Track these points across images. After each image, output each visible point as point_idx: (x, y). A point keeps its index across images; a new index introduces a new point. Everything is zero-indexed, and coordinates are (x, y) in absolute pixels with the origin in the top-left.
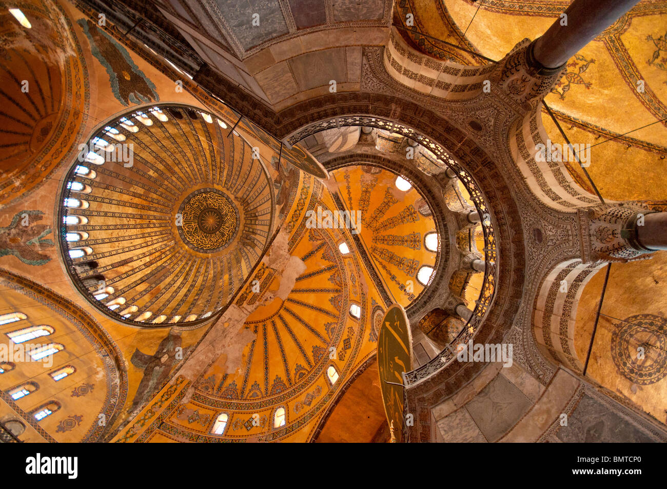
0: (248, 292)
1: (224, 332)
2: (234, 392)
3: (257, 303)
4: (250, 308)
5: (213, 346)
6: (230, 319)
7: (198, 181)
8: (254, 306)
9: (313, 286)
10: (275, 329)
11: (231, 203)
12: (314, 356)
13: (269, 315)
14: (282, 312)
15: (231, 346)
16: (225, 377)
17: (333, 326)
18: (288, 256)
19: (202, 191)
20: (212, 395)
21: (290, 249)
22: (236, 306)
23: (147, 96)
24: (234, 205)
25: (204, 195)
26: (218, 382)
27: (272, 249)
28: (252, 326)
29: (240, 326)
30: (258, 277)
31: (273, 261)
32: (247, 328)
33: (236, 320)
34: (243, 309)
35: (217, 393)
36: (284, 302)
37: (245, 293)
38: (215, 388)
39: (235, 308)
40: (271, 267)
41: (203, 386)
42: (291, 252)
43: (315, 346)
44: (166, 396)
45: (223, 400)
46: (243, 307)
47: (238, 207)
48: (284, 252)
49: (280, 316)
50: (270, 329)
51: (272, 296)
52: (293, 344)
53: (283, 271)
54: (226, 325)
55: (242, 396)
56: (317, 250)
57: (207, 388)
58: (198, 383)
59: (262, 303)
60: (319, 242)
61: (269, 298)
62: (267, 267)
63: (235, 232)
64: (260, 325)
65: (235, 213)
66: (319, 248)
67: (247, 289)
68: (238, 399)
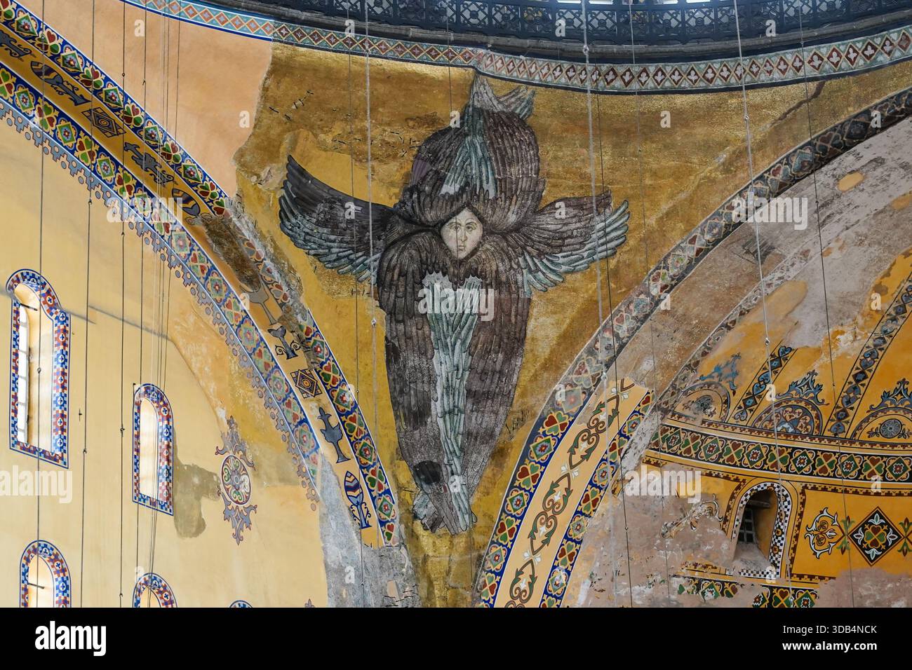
2: (806, 412)
6: (878, 162)
16: (780, 358)
20: (723, 423)
26: (747, 380)
35: (740, 417)
38: (735, 401)
41: (694, 398)
44: (584, 446)
45: (760, 440)
55: (838, 428)
57: (704, 404)
58: (675, 390)
68: (821, 438)
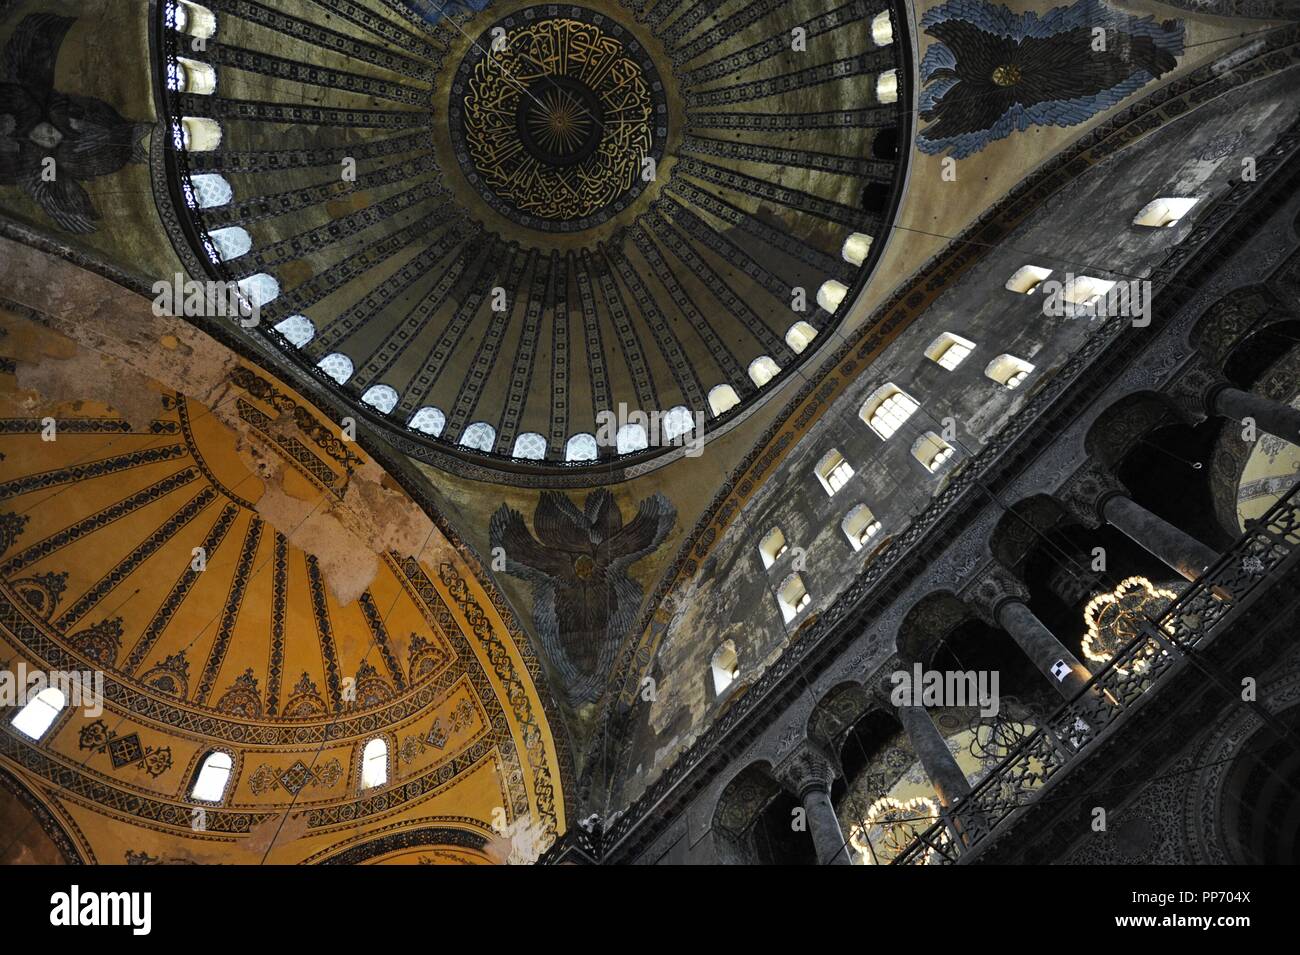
0: (278, 400)
1: (147, 336)
3: (245, 428)
4: (228, 408)
5: (97, 313)
6: (189, 351)
7: (694, 101)
8: (236, 420)
9: (291, 615)
10: (168, 485)
11: (611, 210)
12: (94, 629)
13: (209, 463)
14: (220, 503)
15: (103, 363)
17: (177, 684)
18: (381, 547)
19: (661, 109)
21: (398, 559)
22: (231, 366)
23: (937, 109)
24: (602, 216)
25: (647, 111)
27: (402, 501)
28: (174, 417)
29: (169, 381)
30: (324, 438)
31: (366, 494)
32: (165, 401)
33: (186, 370)
34: (222, 388)
36: (250, 507)
37: (275, 394)
39: (225, 363)
40: (352, 485)
42: (391, 558)
43: (122, 626)
46: (228, 388)
47: (595, 232)
48: (390, 536)
49: (209, 495)
50: (169, 468)
51: (266, 471)
52: (126, 549)
53: (337, 516)
54: (169, 342)
56: (386, 651)
59: (245, 441)
60: (405, 666)
61: (260, 462)
62: (350, 471)
63: (514, 210)
64: (178, 439)
65: (577, 218)
66: (391, 659)
67: (285, 397)
